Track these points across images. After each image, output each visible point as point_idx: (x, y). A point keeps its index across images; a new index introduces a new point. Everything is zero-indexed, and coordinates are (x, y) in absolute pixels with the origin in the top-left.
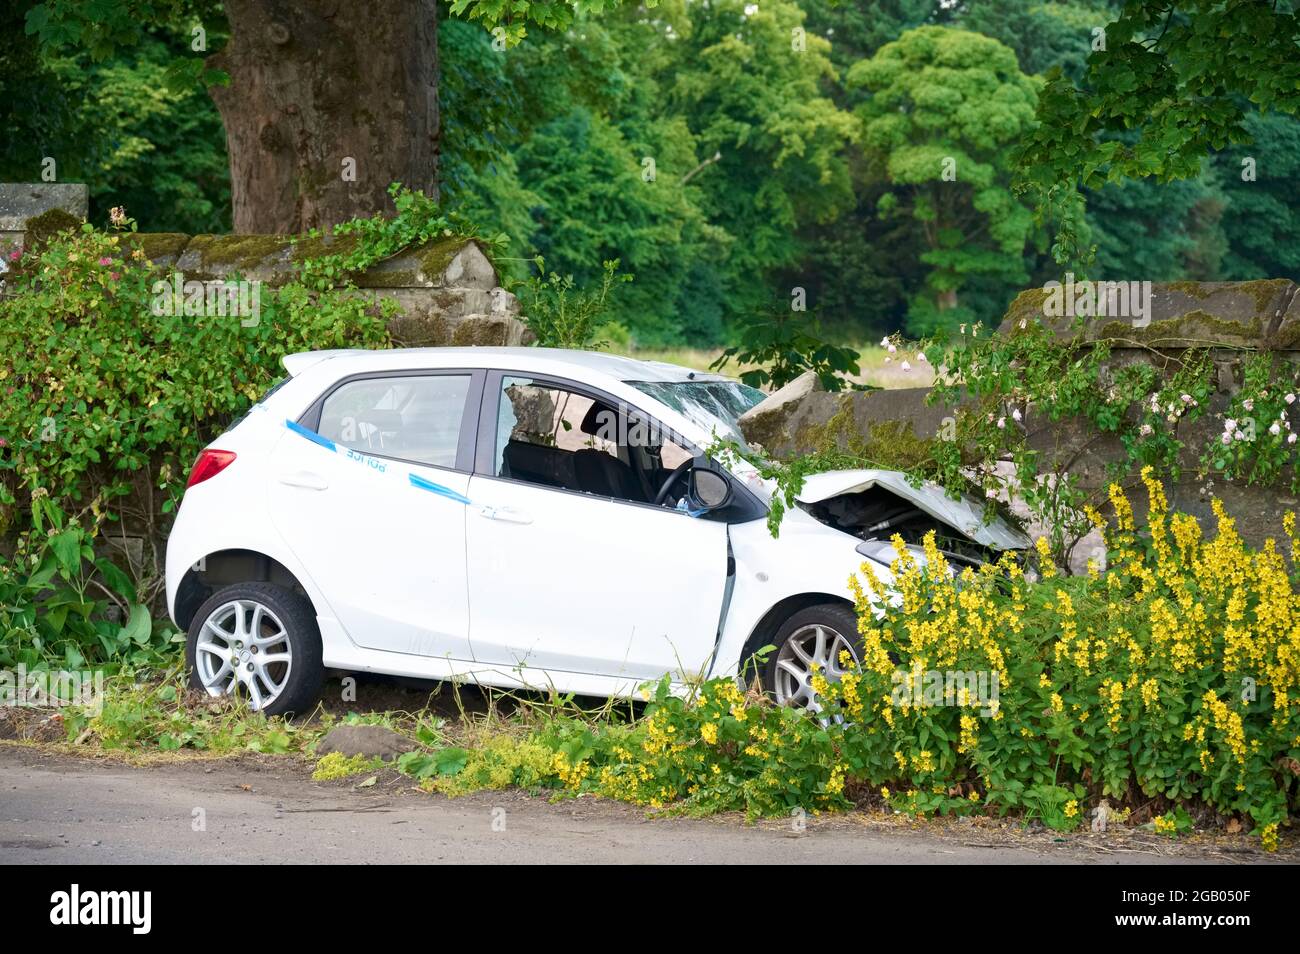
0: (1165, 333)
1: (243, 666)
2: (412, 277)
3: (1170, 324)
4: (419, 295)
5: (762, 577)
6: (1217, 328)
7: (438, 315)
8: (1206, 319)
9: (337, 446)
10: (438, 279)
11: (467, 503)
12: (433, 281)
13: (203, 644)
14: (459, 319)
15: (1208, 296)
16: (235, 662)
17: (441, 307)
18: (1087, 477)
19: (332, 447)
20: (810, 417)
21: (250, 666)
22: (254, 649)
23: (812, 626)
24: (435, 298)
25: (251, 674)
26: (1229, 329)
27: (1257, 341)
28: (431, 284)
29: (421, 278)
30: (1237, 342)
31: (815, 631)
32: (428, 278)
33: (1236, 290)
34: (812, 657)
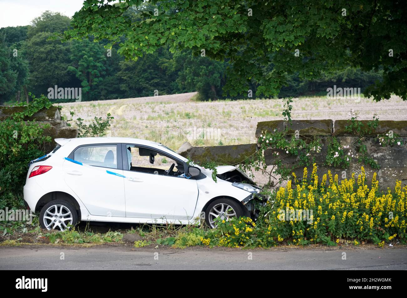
0: (305, 132)
1: (57, 222)
2: (44, 118)
3: (306, 130)
4: (46, 122)
5: (207, 193)
6: (318, 131)
7: (53, 128)
8: (315, 129)
9: (83, 164)
10: (53, 118)
11: (124, 177)
12: (51, 119)
13: (45, 217)
14: (60, 129)
15: (313, 123)
16: (55, 221)
17: (53, 126)
18: (283, 166)
19: (81, 164)
20: (195, 153)
21: (60, 222)
22: (61, 217)
23: (220, 204)
24: (51, 123)
25: (60, 224)
26: (322, 131)
27: (330, 134)
28: (51, 120)
29: (47, 118)
30: (324, 134)
31: (221, 205)
32: (50, 118)
33: (319, 122)
34: (220, 211)
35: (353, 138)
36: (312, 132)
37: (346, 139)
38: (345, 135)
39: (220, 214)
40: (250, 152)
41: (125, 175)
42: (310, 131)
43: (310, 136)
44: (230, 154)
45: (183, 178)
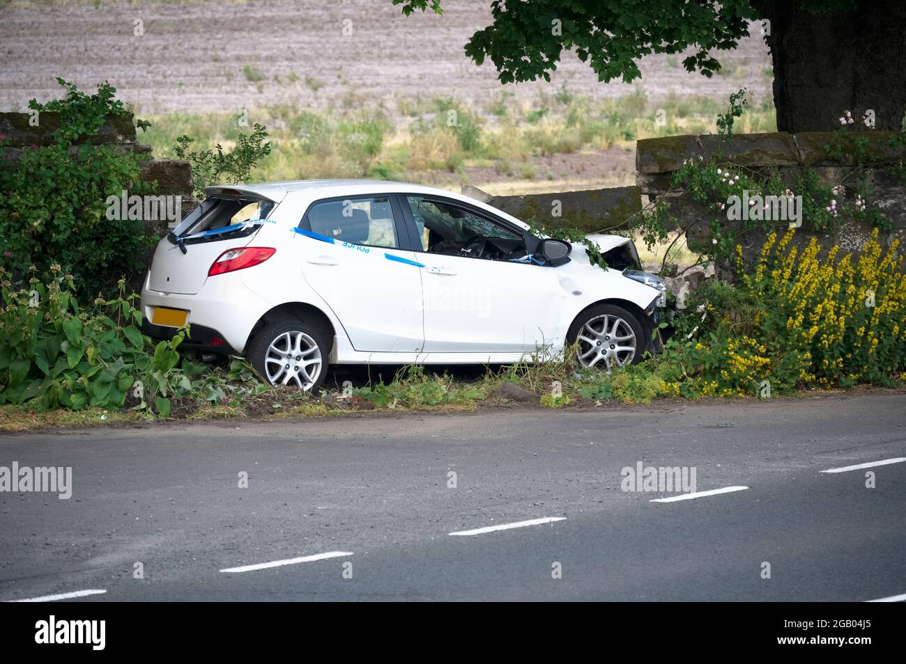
0: (746, 160)
1: (292, 368)
3: (748, 155)
5: (577, 293)
6: (773, 157)
10: (134, 139)
11: (421, 266)
13: (268, 360)
15: (755, 141)
16: (288, 366)
18: (700, 232)
21: (297, 368)
22: (298, 358)
23: (602, 316)
24: (128, 149)
25: (297, 372)
26: (780, 157)
27: (795, 162)
28: (129, 142)
29: (120, 138)
30: (785, 163)
31: (603, 318)
32: (126, 138)
33: (766, 137)
34: (600, 331)
35: (840, 170)
36: (761, 158)
37: (826, 172)
38: (824, 164)
39: (600, 337)
40: (629, 203)
41: (421, 262)
42: (756, 157)
43: (757, 168)
44: (584, 211)
45: (528, 263)
